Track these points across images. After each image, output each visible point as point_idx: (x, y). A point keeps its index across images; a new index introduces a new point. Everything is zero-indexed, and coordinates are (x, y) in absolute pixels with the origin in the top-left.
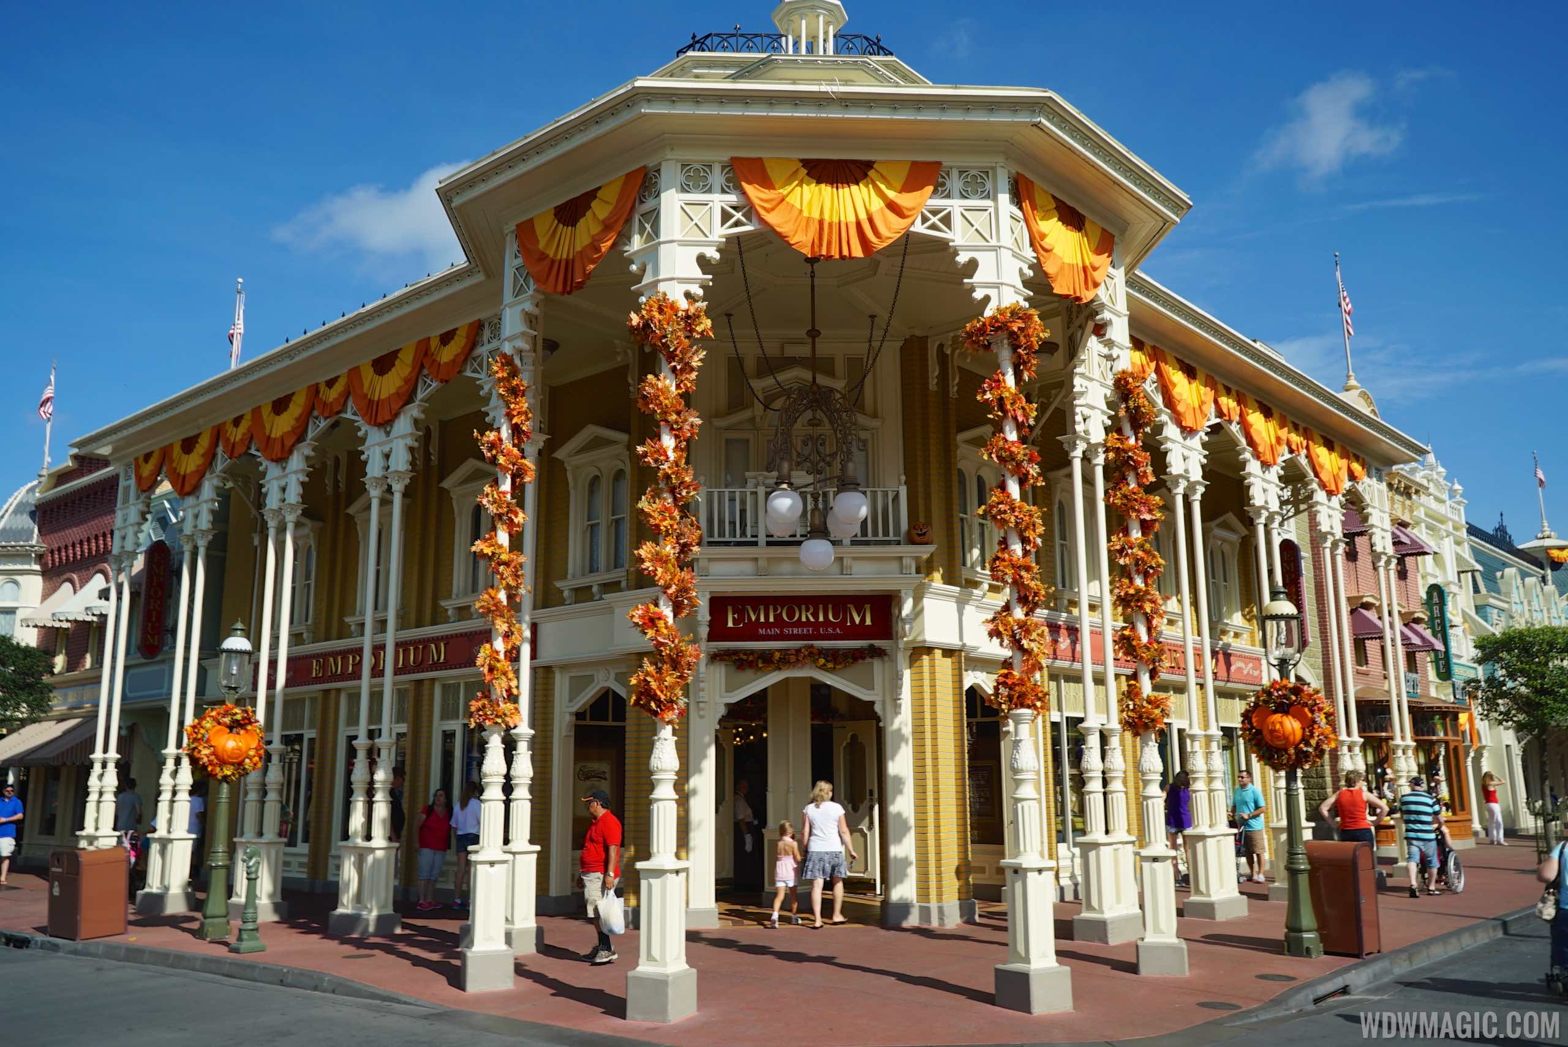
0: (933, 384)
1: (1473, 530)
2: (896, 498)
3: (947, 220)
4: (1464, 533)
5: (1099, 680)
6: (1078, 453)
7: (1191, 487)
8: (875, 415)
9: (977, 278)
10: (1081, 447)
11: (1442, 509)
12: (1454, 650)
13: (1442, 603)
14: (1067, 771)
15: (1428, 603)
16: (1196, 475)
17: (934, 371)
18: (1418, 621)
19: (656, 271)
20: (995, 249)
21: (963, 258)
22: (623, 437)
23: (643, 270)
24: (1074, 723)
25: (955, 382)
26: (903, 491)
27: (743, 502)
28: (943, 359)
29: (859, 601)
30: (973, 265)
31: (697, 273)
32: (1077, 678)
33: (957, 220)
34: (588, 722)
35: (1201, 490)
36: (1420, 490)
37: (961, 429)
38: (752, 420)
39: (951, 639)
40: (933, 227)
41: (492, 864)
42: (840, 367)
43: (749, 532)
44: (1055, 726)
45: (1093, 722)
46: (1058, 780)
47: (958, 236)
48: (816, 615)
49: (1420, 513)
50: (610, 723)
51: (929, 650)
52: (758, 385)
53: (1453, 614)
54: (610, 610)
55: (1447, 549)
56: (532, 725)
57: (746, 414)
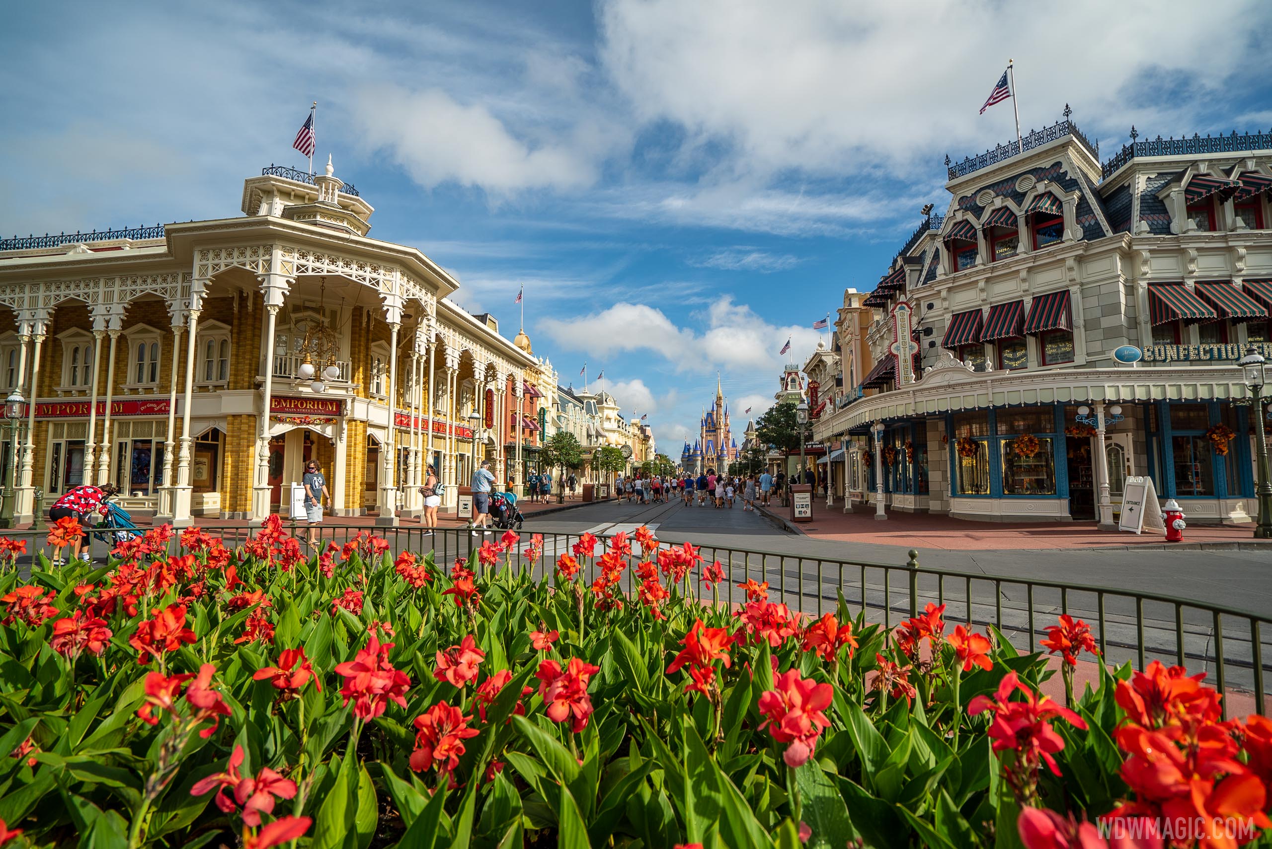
0: (364, 324)
1: (559, 388)
2: (347, 365)
3: (378, 283)
4: (556, 390)
5: (416, 434)
6: (415, 358)
7: (454, 371)
8: (340, 334)
9: (386, 303)
10: (417, 355)
11: (550, 381)
12: (546, 430)
13: (544, 415)
14: (402, 467)
15: (539, 414)
16: (456, 367)
17: (365, 319)
18: (535, 420)
19: (269, 282)
20: (394, 295)
21: (381, 296)
22: (230, 327)
23: (264, 280)
24: (405, 449)
25: (372, 324)
26: (350, 364)
27: (286, 361)
28: (369, 315)
29: (331, 401)
30: (385, 298)
31: (286, 286)
32: (409, 433)
33: (381, 283)
34: (200, 441)
35: (457, 372)
36: (541, 373)
37: (374, 341)
38: (290, 329)
39: (364, 418)
40: (373, 284)
41: (184, 489)
42: (327, 313)
43: (287, 372)
44: (399, 450)
45: (413, 448)
46: (399, 470)
47: (381, 288)
48: (313, 405)
49: (540, 381)
50: (210, 442)
51: (355, 421)
52: (293, 316)
53: (548, 418)
54: (220, 396)
55: (550, 395)
56: (174, 441)
57: (287, 326)
